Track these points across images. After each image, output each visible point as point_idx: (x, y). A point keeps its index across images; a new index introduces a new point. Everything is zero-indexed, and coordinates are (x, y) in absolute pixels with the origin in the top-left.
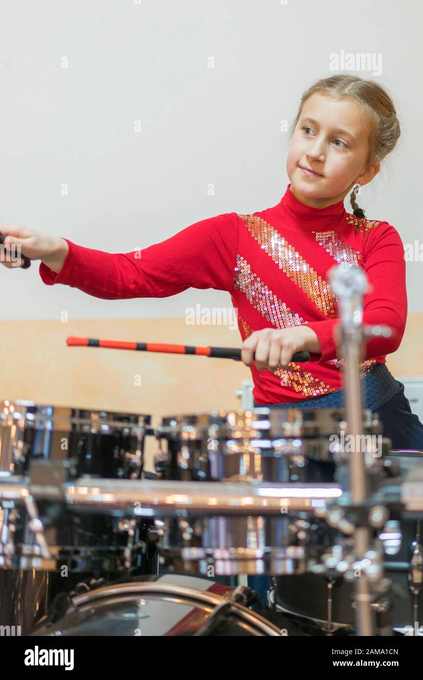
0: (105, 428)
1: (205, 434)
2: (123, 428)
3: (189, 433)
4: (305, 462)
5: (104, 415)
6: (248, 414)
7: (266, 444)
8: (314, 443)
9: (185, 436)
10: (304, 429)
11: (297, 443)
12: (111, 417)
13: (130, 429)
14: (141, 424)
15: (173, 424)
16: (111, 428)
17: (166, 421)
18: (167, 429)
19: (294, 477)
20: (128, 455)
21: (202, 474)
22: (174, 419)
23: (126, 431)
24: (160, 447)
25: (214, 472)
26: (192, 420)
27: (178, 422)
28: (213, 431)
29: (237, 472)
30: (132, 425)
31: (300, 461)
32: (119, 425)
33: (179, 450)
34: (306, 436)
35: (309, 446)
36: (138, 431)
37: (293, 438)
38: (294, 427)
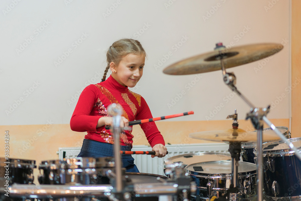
0: (19, 165)
1: (60, 167)
2: (26, 166)
3: (53, 167)
4: (97, 177)
5: (19, 160)
6: (75, 160)
7: (80, 170)
8: (100, 170)
9: (52, 168)
10: (96, 165)
11: (94, 170)
12: (22, 161)
13: (29, 166)
14: (33, 164)
15: (46, 164)
16: (21, 165)
17: (43, 163)
18: (43, 166)
19: (92, 182)
20: (28, 175)
21: (58, 182)
22: (47, 162)
23: (27, 167)
24: (40, 172)
25: (62, 181)
26: (54, 162)
27: (48, 163)
28: (63, 166)
29: (70, 181)
30: (29, 164)
31: (95, 177)
32: (24, 164)
33: (49, 173)
34: (97, 167)
35: (98, 171)
36: (32, 166)
37: (92, 168)
38: (92, 164)
